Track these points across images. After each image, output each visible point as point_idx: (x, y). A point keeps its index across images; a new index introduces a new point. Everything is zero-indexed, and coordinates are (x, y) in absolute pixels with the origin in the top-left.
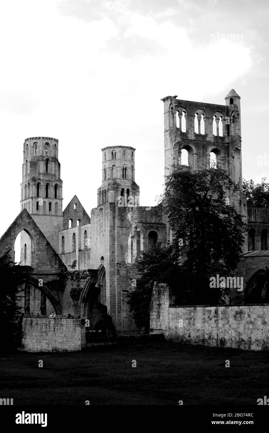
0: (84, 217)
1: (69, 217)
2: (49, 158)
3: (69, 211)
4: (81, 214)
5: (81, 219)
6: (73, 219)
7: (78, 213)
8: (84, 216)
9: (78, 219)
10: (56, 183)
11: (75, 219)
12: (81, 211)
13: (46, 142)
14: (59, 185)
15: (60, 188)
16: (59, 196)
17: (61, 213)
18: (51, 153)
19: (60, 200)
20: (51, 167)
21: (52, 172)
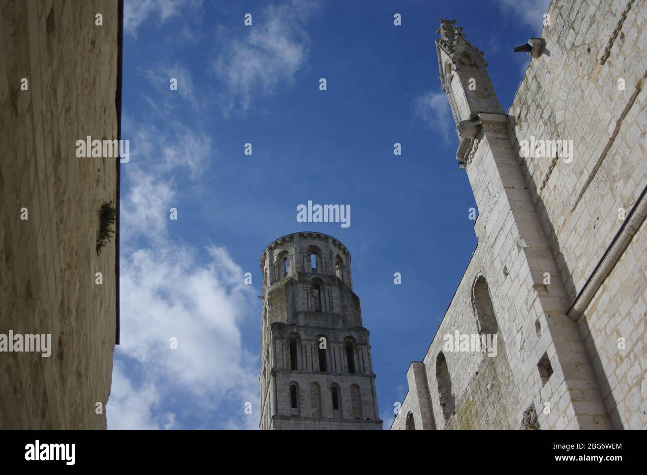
2: (321, 277)
10: (348, 334)
13: (310, 244)
14: (357, 339)
15: (361, 346)
16: (362, 367)
17: (373, 412)
18: (328, 268)
19: (366, 378)
20: (330, 297)
21: (333, 310)
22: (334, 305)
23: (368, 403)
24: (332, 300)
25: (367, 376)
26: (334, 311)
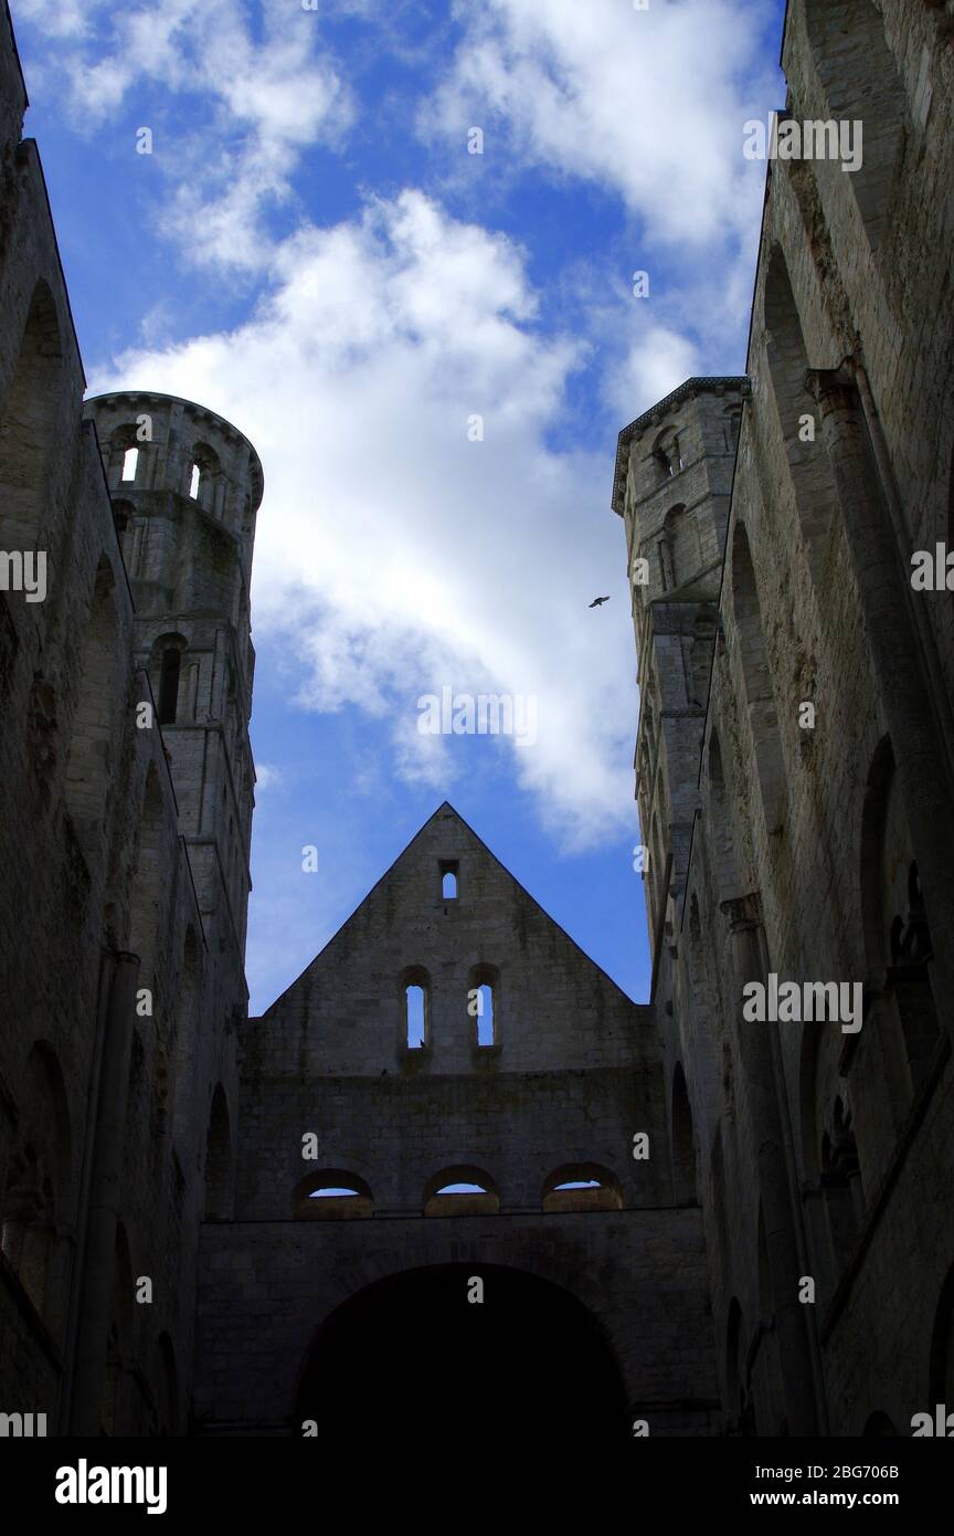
0: (524, 947)
1: (397, 952)
3: (390, 915)
4: (499, 930)
5: (497, 962)
6: (432, 964)
7: (475, 925)
8: (523, 938)
9: (474, 959)
10: (167, 629)
11: (449, 965)
12: (500, 903)
13: (123, 422)
14: (190, 640)
15: (198, 655)
16: (191, 706)
17: (197, 817)
18: (158, 475)
19: (192, 733)
20: (144, 544)
21: (144, 573)
22: (151, 560)
23: (186, 795)
24: (146, 549)
25: (197, 728)
26: (147, 577)
